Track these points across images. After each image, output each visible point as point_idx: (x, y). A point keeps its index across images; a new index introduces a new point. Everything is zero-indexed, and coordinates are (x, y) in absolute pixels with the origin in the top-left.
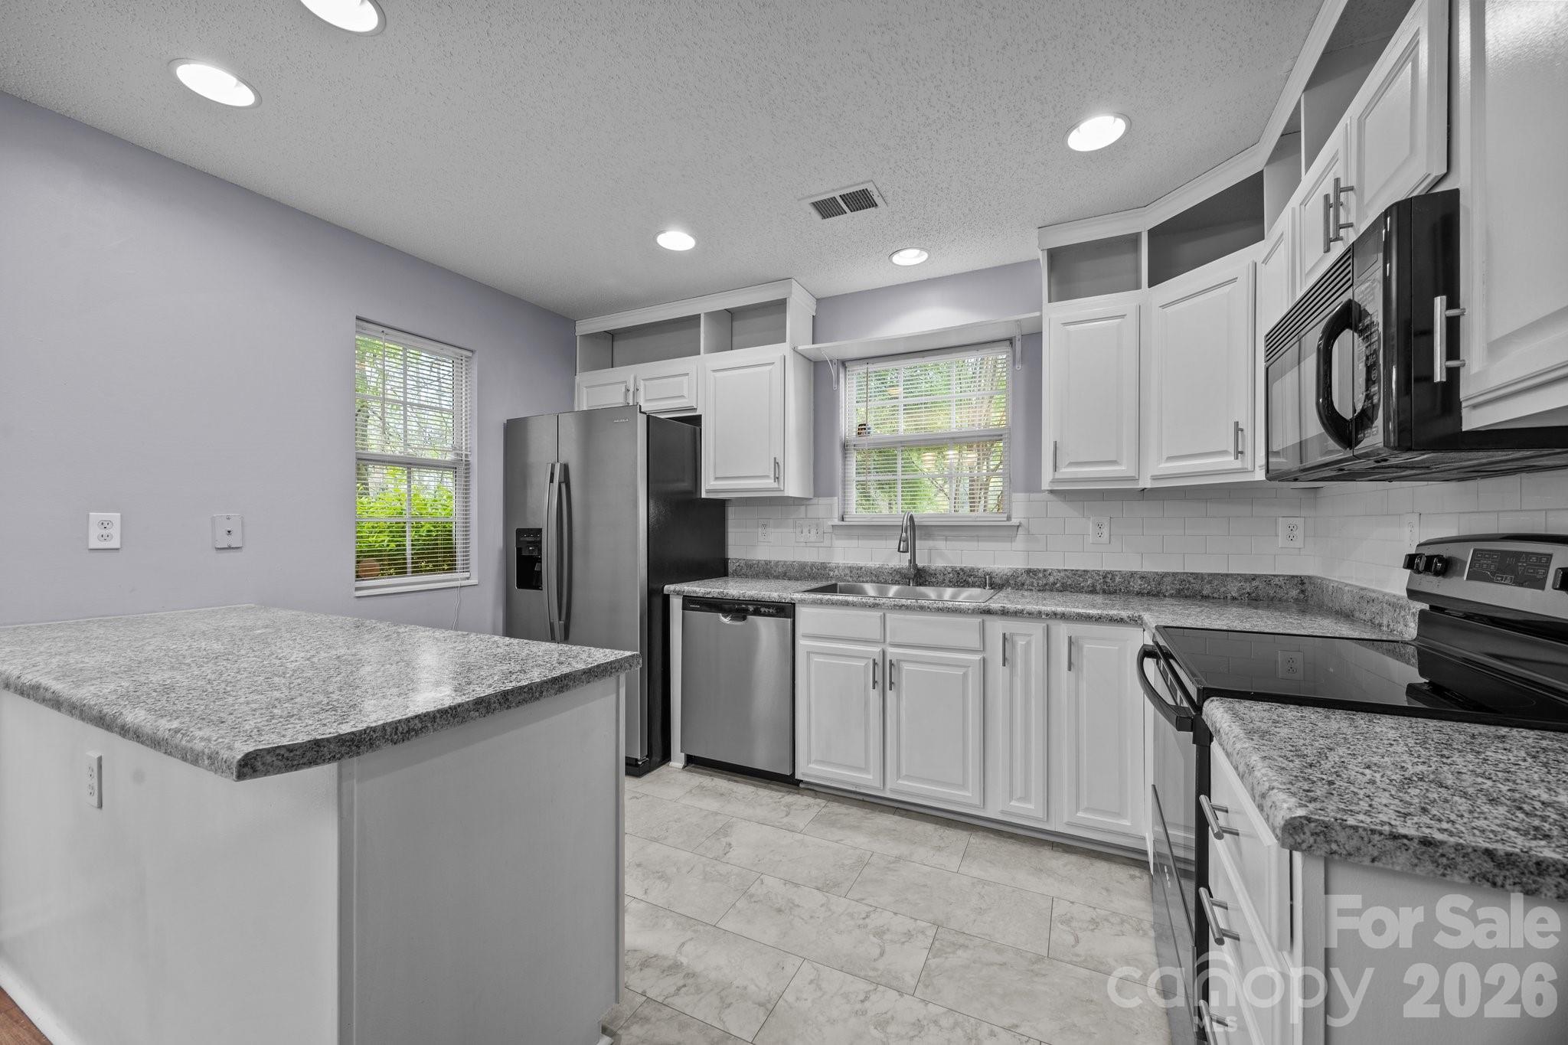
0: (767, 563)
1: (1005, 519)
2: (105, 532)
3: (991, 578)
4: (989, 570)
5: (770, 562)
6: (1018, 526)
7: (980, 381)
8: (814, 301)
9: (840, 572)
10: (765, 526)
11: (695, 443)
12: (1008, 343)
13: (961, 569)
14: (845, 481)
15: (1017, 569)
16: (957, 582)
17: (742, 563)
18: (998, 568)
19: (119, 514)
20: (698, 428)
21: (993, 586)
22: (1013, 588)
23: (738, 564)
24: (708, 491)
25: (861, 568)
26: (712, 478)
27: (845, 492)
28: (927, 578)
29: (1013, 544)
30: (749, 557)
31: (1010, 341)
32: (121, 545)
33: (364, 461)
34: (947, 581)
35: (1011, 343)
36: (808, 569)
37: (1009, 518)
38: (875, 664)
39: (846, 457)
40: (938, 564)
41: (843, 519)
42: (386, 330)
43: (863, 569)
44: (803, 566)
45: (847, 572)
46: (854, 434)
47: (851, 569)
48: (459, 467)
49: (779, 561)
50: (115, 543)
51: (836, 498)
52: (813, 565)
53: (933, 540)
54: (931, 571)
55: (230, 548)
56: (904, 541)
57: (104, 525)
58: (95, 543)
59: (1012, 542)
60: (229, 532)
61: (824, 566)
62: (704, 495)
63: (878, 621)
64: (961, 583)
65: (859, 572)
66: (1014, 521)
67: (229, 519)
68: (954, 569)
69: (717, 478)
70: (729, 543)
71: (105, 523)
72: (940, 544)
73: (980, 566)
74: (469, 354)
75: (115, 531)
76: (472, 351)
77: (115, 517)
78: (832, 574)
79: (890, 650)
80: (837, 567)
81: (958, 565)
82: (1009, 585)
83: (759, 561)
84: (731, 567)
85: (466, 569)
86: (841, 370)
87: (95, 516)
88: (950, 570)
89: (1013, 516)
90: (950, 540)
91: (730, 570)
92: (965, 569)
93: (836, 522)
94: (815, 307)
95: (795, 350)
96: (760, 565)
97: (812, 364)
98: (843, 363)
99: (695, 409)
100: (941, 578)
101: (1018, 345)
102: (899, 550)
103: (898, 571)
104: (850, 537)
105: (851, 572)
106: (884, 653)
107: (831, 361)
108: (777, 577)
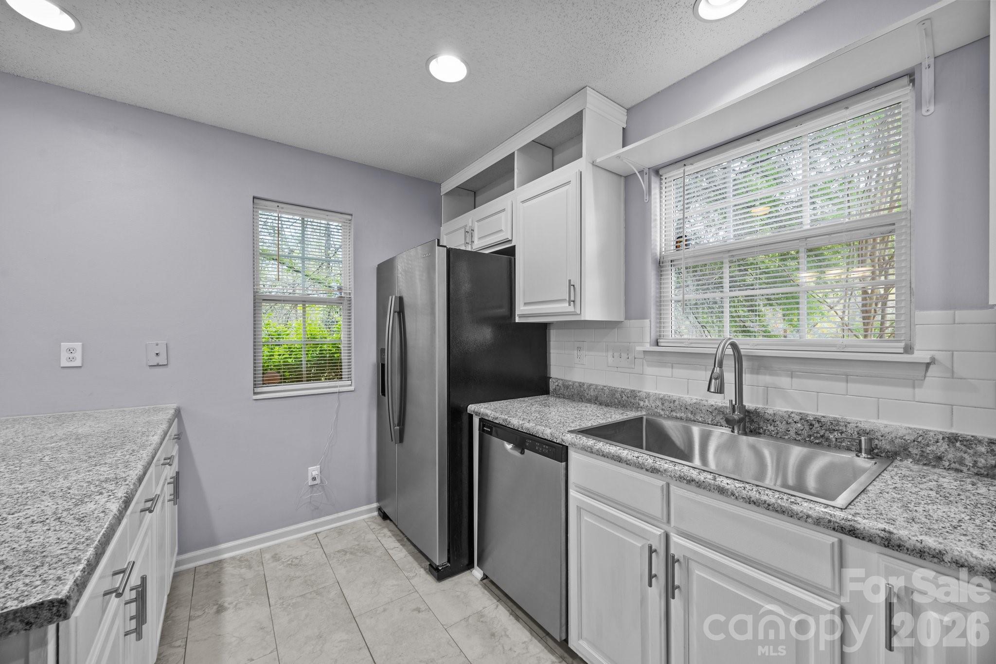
0: (581, 385)
1: (901, 351)
2: (71, 356)
3: (870, 440)
4: (867, 427)
5: (583, 384)
6: (928, 365)
7: (875, 195)
8: (624, 112)
9: (651, 402)
10: (579, 349)
11: (511, 272)
12: (906, 80)
13: (815, 419)
14: (660, 301)
15: (926, 432)
16: (810, 436)
17: (561, 382)
18: (886, 426)
19: (81, 343)
20: (513, 258)
21: (873, 453)
22: (917, 462)
23: (557, 384)
24: (521, 316)
25: (674, 401)
26: (522, 304)
27: (660, 314)
28: (761, 424)
29: (917, 390)
30: (567, 378)
31: (911, 76)
32: (82, 364)
33: (258, 300)
34: (792, 433)
35: (912, 81)
36: (618, 395)
37: (908, 349)
38: (651, 551)
39: (661, 275)
40: (778, 407)
41: (657, 344)
42: (280, 205)
43: (677, 403)
44: (613, 392)
45: (659, 403)
46: (672, 248)
47: (663, 400)
48: (343, 301)
49: (591, 385)
50: (78, 363)
51: (648, 321)
52: (623, 392)
53: (770, 375)
54: (767, 416)
55: (158, 365)
56: (716, 379)
57: (70, 351)
58: (64, 363)
59: (914, 387)
60: (157, 354)
61: (634, 394)
62: (517, 320)
63: (659, 492)
64: (816, 438)
65: (672, 405)
66: (920, 355)
67: (157, 345)
68: (803, 418)
69: (526, 304)
70: (551, 364)
71: (72, 351)
72: (784, 381)
73: (849, 418)
74: (349, 217)
75: (78, 355)
76: (351, 215)
77: (78, 345)
78: (642, 403)
79: (675, 538)
80: (648, 396)
81: (812, 412)
82: (909, 455)
83: (574, 382)
84: (552, 386)
85: (349, 379)
86: (655, 181)
87: (65, 345)
88: (797, 418)
89: (917, 347)
90: (799, 377)
91: (551, 389)
92: (823, 420)
93: (648, 347)
94: (625, 118)
95: (593, 164)
96: (575, 387)
97: (623, 179)
98: (657, 171)
99: (511, 241)
100: (782, 427)
101: (927, 78)
102: (709, 390)
103: (720, 411)
104: (662, 364)
105: (663, 404)
106: (667, 537)
107: (641, 172)
108: (589, 401)
